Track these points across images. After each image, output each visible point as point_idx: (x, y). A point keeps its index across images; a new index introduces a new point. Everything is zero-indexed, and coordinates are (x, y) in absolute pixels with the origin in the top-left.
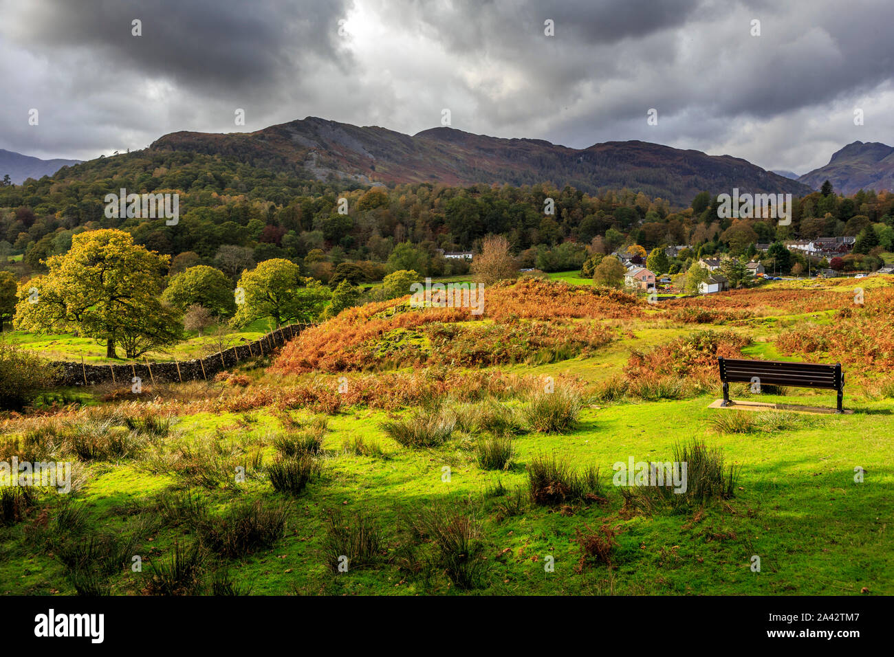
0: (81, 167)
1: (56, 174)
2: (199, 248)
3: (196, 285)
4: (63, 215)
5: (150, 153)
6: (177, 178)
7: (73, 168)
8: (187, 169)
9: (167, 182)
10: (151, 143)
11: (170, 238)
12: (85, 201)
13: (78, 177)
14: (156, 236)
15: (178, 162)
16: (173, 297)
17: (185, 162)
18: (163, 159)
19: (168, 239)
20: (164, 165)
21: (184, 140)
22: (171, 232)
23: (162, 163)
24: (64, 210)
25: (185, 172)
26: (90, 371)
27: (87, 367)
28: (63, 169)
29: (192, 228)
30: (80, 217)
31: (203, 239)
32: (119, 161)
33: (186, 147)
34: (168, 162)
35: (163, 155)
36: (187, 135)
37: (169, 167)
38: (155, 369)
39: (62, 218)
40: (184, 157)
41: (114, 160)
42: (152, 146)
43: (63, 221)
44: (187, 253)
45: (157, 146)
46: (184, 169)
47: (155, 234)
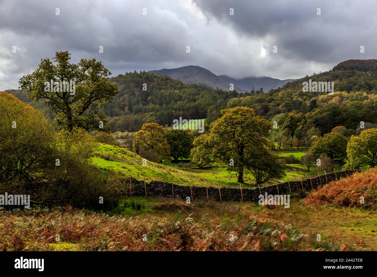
0: (296, 82)
1: (284, 87)
2: (347, 124)
3: (328, 144)
4: (283, 107)
5: (332, 73)
6: (345, 85)
7: (292, 83)
8: (351, 80)
9: (338, 88)
10: (333, 67)
11: (332, 118)
12: (294, 99)
13: (294, 87)
14: (324, 117)
15: (346, 77)
16: (315, 151)
17: (349, 77)
18: (338, 75)
19: (330, 119)
20: (338, 79)
21: (351, 65)
22: (332, 115)
23: (337, 77)
24: (283, 104)
25: (349, 82)
26: (176, 189)
27: (175, 186)
28: (288, 84)
29: (344, 113)
30: (291, 108)
31: (350, 119)
32: (315, 78)
33: (352, 68)
34: (340, 77)
35: (338, 74)
36: (353, 62)
37: (341, 79)
38: (224, 191)
39: (283, 109)
40: (349, 74)
41: (313, 78)
42: (333, 69)
43: (283, 110)
44: (340, 127)
45: (336, 69)
46: (349, 80)
47: (323, 116)
